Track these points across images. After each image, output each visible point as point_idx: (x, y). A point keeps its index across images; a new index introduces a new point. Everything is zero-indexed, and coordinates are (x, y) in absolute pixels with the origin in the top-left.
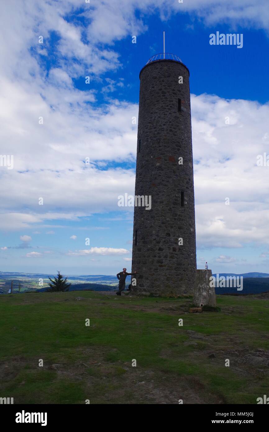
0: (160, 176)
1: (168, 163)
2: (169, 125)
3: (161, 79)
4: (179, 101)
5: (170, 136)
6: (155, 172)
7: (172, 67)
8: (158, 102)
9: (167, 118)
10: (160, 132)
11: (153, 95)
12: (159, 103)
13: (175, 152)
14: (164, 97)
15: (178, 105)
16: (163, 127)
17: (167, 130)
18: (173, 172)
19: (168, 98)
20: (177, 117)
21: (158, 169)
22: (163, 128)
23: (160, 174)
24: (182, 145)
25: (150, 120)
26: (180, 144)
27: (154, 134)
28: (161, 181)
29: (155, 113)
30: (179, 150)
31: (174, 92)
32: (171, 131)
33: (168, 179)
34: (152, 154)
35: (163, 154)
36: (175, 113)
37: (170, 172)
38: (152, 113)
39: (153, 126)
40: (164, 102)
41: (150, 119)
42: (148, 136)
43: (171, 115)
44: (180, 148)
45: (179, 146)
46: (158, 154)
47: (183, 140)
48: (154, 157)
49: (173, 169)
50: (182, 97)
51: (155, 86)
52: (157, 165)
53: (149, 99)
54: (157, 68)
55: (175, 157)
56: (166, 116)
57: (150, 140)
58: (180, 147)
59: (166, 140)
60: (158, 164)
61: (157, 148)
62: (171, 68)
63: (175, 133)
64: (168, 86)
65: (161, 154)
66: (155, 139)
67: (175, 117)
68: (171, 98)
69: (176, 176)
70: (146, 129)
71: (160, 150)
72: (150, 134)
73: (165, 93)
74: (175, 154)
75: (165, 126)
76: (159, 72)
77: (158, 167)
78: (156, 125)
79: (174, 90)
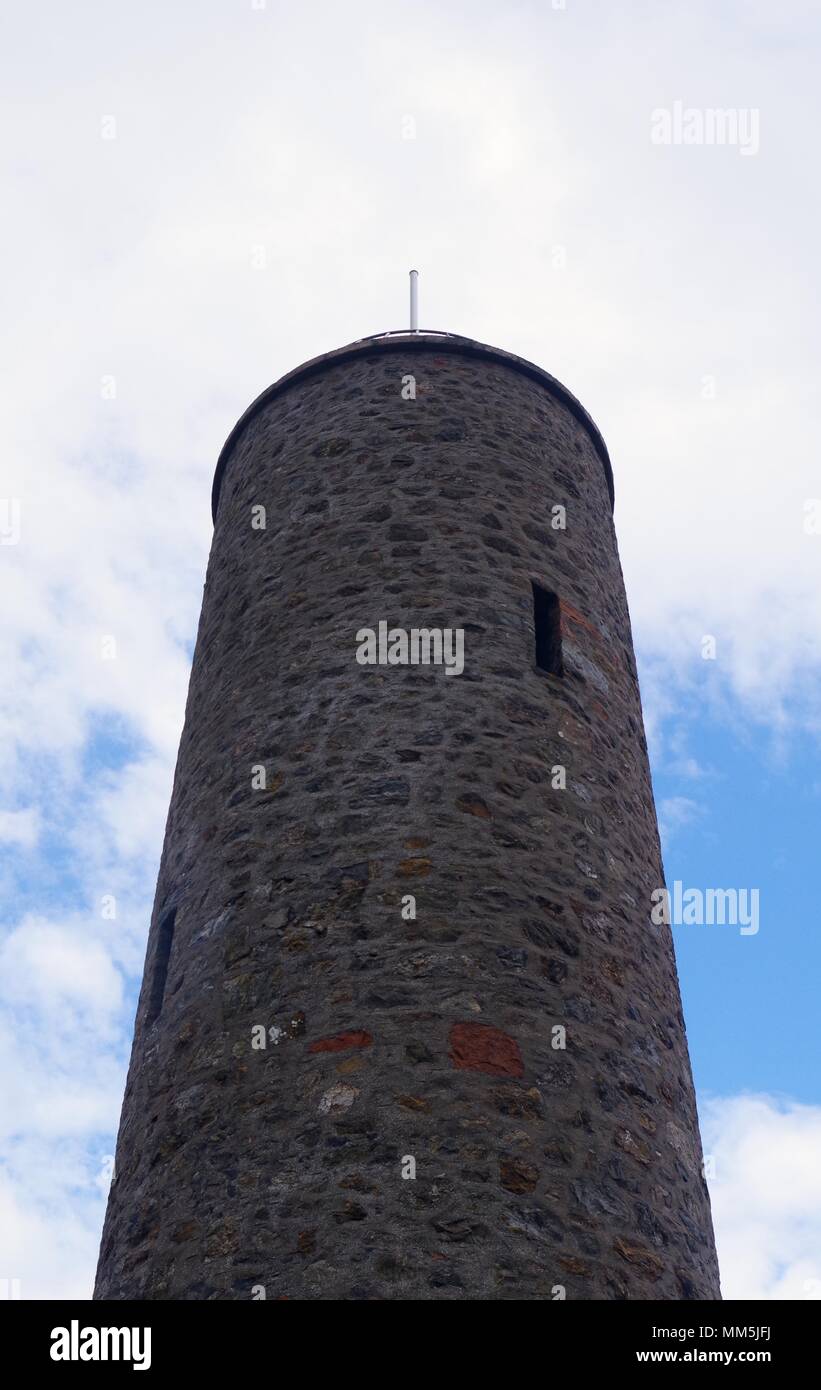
0: (357, 1214)
1: (443, 1083)
2: (452, 758)
3: (387, 455)
4: (545, 603)
5: (467, 845)
6: (306, 1178)
7: (477, 385)
8: (353, 599)
9: (433, 706)
10: (364, 812)
11: (312, 557)
12: (363, 602)
13: (524, 983)
14: (403, 563)
15: (530, 623)
16: (390, 774)
17: (435, 796)
18: (497, 1171)
19: (439, 567)
20: (527, 707)
21: (332, 1142)
22: (400, 784)
23: (353, 1196)
24: (582, 934)
25: (278, 732)
26: (564, 920)
27: (314, 834)
28: (368, 1267)
29: (324, 674)
30: (553, 971)
31: (495, 533)
32: (469, 801)
33: (445, 1248)
34: (280, 1010)
35: (393, 1003)
36: (509, 672)
37: (465, 1174)
38: (294, 680)
39: (301, 772)
40: (408, 593)
41: (276, 724)
42: (248, 860)
43: (476, 684)
44: (572, 964)
45: (561, 944)
46: (344, 999)
47: (592, 894)
48: (300, 1031)
49: (500, 1143)
50: (565, 580)
51: (333, 500)
52: (325, 1106)
53: (280, 586)
54: (357, 391)
55: (523, 1031)
56: (428, 690)
57: (263, 890)
58: (573, 953)
59: (428, 879)
60: (338, 1098)
61: (334, 951)
62: (463, 387)
63: (518, 830)
64: (443, 494)
65: (375, 1001)
66: (316, 872)
67: (515, 704)
68: (473, 571)
69: (538, 1221)
70: (233, 804)
71: (359, 966)
72: (269, 841)
73: (425, 538)
74: (518, 1003)
75: (415, 765)
76: (372, 413)
77: (339, 1125)
78: (334, 761)
79: (493, 522)
